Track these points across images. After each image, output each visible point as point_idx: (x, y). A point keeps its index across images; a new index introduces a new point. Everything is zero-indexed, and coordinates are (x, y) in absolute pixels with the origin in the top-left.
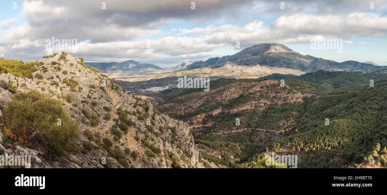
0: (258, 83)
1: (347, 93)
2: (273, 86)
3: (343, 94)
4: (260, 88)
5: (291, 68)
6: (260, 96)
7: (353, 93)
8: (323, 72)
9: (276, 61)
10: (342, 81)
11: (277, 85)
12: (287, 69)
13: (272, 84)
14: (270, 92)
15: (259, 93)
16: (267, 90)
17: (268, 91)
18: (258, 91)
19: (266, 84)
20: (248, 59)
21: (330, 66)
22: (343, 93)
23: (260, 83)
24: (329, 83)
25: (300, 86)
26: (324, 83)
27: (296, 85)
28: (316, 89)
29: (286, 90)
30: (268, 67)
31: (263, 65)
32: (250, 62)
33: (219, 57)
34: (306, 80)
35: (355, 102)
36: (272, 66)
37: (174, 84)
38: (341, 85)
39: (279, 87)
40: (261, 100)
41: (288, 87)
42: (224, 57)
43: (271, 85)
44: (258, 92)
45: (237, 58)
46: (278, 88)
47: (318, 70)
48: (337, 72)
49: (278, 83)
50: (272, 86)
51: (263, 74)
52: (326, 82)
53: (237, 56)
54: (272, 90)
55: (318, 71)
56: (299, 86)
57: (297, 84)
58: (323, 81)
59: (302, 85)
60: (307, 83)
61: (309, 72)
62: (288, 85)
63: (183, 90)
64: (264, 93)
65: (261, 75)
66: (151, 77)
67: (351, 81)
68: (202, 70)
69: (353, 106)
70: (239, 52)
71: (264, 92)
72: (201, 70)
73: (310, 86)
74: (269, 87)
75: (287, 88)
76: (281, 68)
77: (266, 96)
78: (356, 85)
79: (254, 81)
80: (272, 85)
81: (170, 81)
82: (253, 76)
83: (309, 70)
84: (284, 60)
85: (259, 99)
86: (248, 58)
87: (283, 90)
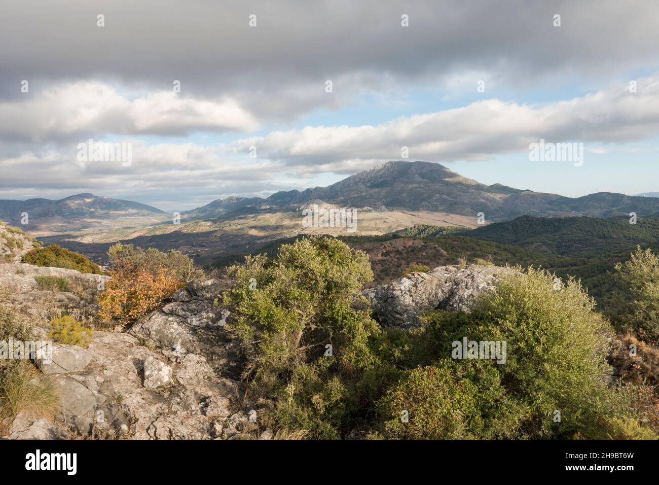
0: (378, 244)
1: (585, 264)
2: (412, 251)
3: (575, 267)
4: (382, 255)
5: (458, 214)
6: (382, 271)
7: (599, 265)
8: (530, 221)
9: (424, 200)
10: (577, 238)
11: (420, 249)
12: (448, 215)
13: (410, 247)
14: (405, 264)
15: (380, 265)
16: (398, 258)
17: (399, 262)
18: (379, 260)
19: (395, 248)
20: (362, 194)
21: (549, 207)
22: (575, 265)
23: (382, 245)
24: (545, 243)
25: (473, 249)
26: (532, 243)
27: (464, 248)
28: (510, 255)
29: (439, 259)
30: (405, 211)
31: (394, 206)
32: (366, 202)
33: (297, 191)
34: (489, 237)
35: (604, 283)
36: (413, 210)
37: (195, 246)
38: (576, 248)
39: (424, 254)
40: (383, 279)
41: (444, 253)
42: (308, 190)
43: (407, 249)
44: (377, 264)
45: (337, 194)
46: (422, 255)
47: (520, 216)
48: (564, 220)
49: (423, 244)
50: (408, 251)
51: (394, 226)
52: (537, 242)
53: (337, 189)
54: (409, 259)
55: (518, 218)
56: (469, 251)
57: (466, 247)
58: (530, 240)
59: (478, 248)
60: (488, 245)
61: (498, 220)
62: (444, 248)
63: (214, 259)
64: (391, 265)
65: (390, 227)
66: (139, 231)
67: (601, 238)
68: (259, 217)
69: (600, 292)
70: (343, 181)
71: (391, 263)
72: (256, 216)
73: (495, 250)
74: (402, 254)
75: (442, 255)
76: (436, 214)
77: (395, 271)
78: (615, 247)
79: (370, 241)
80: (410, 249)
81: (185, 240)
82: (371, 230)
83: (499, 217)
84: (441, 197)
85: (381, 279)
86: (362, 192)
87: (433, 258)
